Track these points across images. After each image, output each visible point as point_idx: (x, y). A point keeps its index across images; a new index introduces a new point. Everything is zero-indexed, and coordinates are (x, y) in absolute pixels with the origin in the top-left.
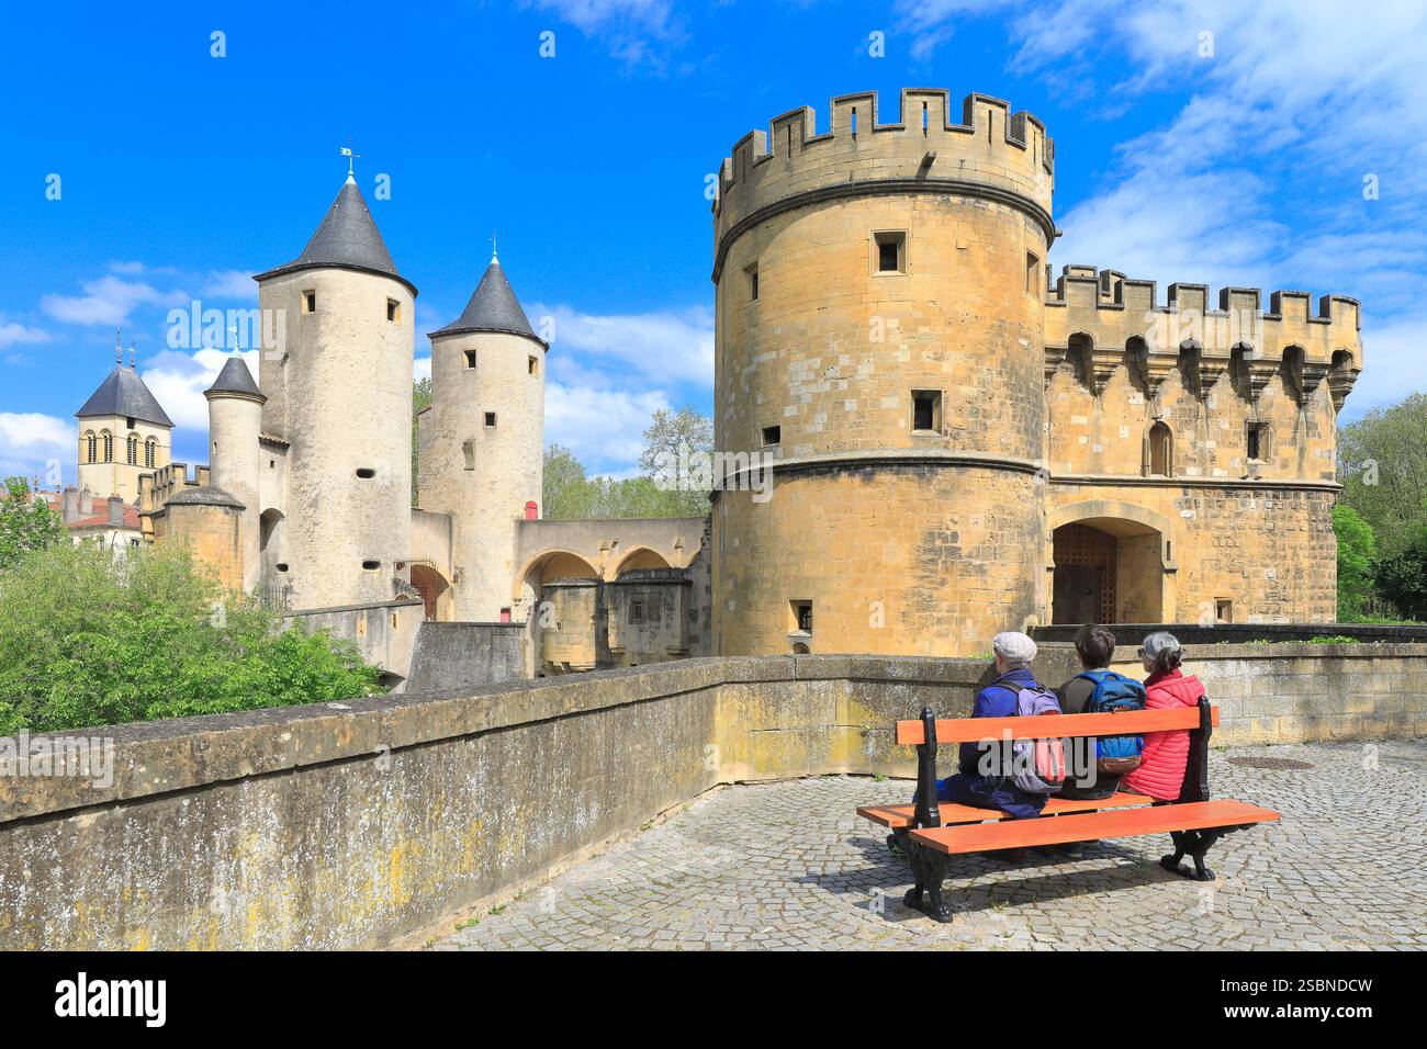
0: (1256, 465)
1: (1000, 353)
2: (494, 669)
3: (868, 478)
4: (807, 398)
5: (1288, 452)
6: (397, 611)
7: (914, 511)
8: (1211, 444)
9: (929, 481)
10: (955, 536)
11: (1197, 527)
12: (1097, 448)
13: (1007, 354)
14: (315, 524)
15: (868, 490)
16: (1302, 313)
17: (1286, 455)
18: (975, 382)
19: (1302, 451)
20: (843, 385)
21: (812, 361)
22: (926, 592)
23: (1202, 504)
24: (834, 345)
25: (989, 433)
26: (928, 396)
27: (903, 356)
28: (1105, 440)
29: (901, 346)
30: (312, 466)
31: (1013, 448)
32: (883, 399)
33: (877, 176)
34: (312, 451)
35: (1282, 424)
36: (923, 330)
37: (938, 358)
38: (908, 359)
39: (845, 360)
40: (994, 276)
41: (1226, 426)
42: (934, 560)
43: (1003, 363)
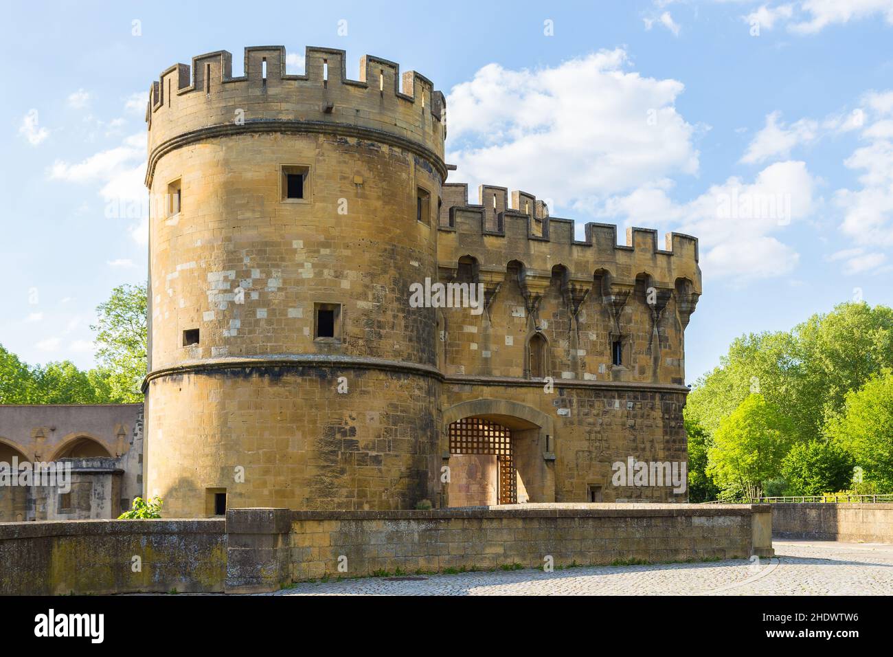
0: (619, 371)
1: (393, 272)
3: (276, 380)
4: (223, 306)
5: (645, 360)
7: (317, 408)
8: (581, 353)
9: (330, 382)
10: (353, 430)
11: (572, 423)
12: (486, 354)
13: (399, 274)
15: (277, 389)
17: (644, 363)
18: (370, 297)
19: (656, 360)
20: (255, 296)
21: (228, 273)
22: (327, 480)
23: (575, 404)
24: (247, 261)
25: (383, 341)
26: (329, 309)
27: (307, 273)
28: (493, 347)
29: (306, 264)
31: (405, 355)
32: (290, 310)
33: (284, 117)
35: (639, 336)
36: (324, 251)
37: (338, 275)
38: (311, 276)
39: (256, 274)
40: (387, 208)
41: (593, 337)
42: (334, 452)
43: (396, 282)
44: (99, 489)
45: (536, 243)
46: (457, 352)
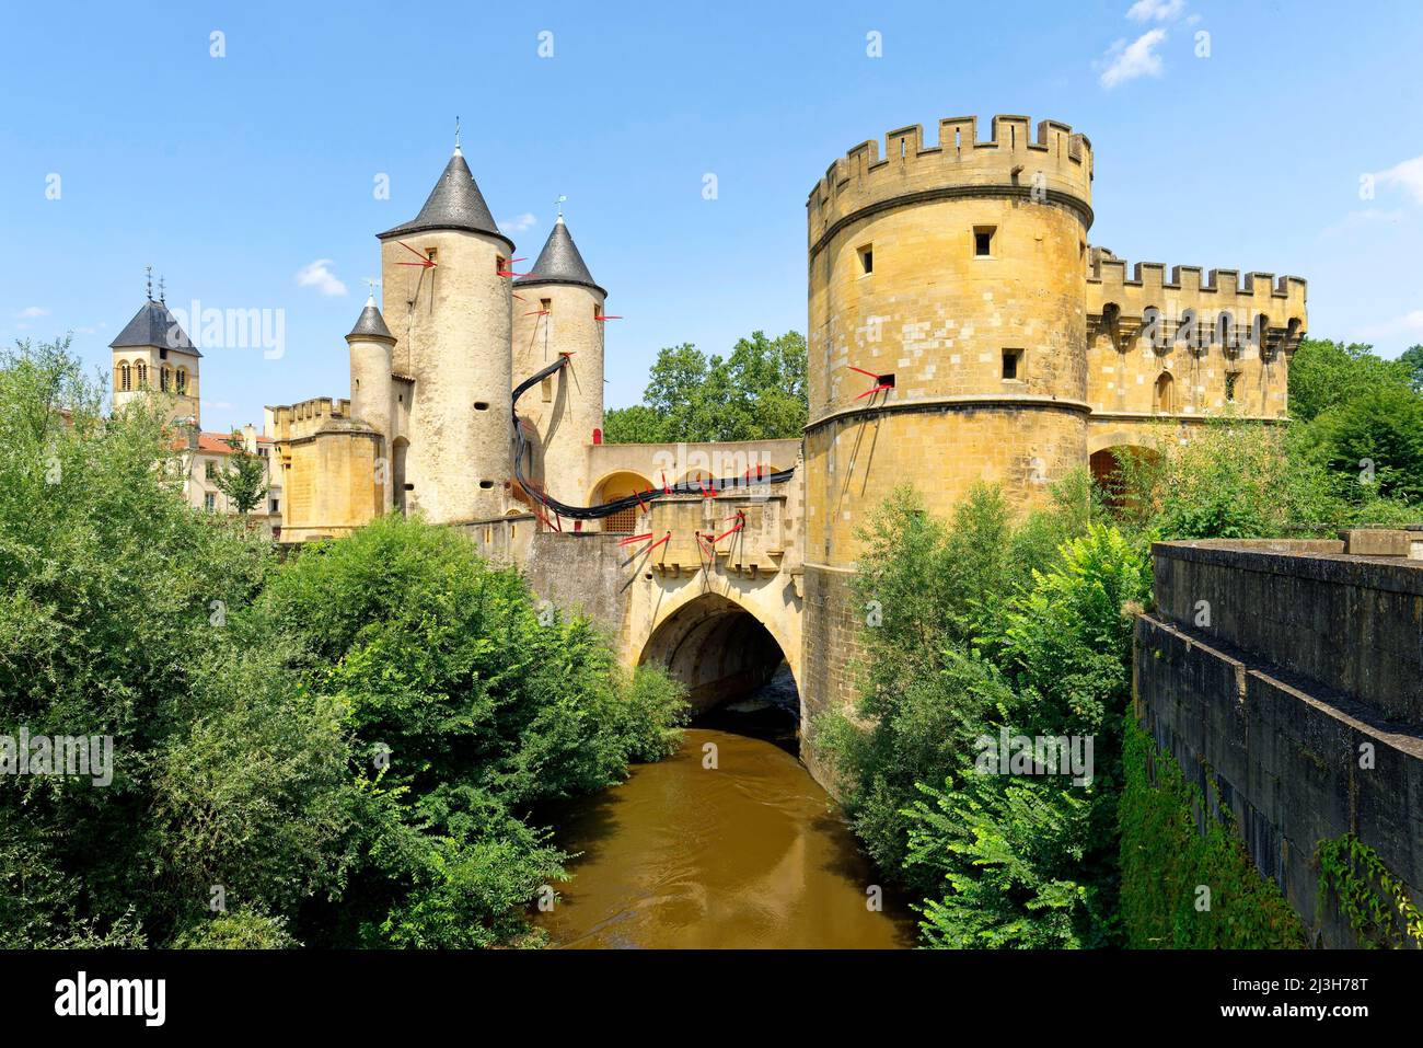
0: (1232, 405)
1: (1064, 319)
2: (605, 571)
3: (970, 417)
4: (919, 353)
5: (1256, 395)
6: (515, 524)
7: (1005, 441)
8: (1201, 389)
9: (1016, 418)
12: (1120, 392)
13: (1069, 320)
14: (440, 449)
15: (971, 425)
16: (1268, 290)
17: (1253, 397)
18: (1048, 342)
19: (1265, 394)
20: (949, 344)
21: (921, 324)
23: (1195, 436)
24: (941, 312)
25: (1057, 382)
26: (1013, 353)
27: (996, 321)
28: (1126, 386)
29: (995, 314)
30: (437, 399)
31: (1072, 392)
32: (981, 355)
33: (976, 182)
34: (436, 387)
35: (1251, 373)
36: (1010, 301)
37: (1022, 324)
38: (999, 324)
39: (950, 324)
40: (1062, 260)
41: (1211, 375)
42: (1019, 479)
43: (1066, 328)
44: (769, 512)
45: (1169, 291)
46: (1097, 391)
